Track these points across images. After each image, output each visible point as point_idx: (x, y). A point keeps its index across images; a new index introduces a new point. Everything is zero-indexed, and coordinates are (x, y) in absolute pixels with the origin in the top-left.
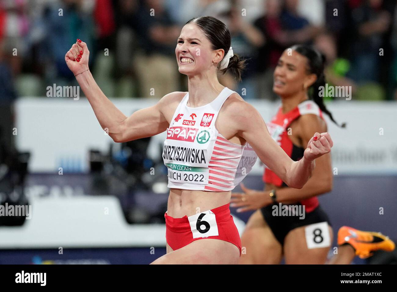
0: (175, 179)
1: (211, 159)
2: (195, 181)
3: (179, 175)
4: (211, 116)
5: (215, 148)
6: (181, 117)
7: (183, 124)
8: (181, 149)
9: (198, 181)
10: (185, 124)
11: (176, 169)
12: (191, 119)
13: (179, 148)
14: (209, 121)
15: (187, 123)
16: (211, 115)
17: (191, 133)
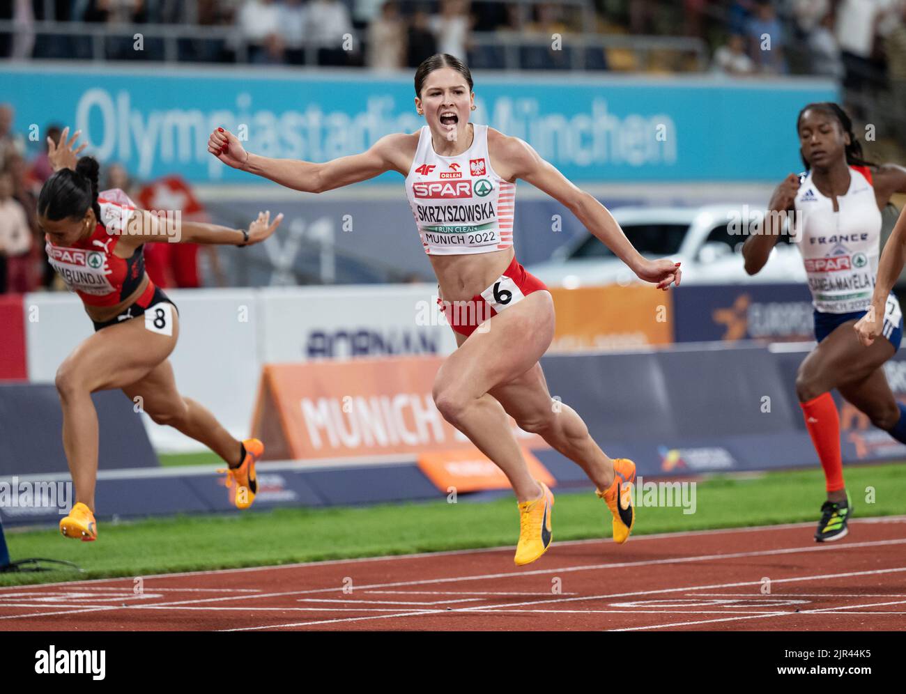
0: (456, 243)
2: (485, 241)
3: (461, 238)
4: (482, 162)
6: (431, 169)
7: (441, 178)
8: (454, 208)
9: (488, 241)
10: (445, 178)
11: (454, 232)
12: (451, 170)
13: (449, 207)
14: (482, 168)
15: (447, 176)
16: (479, 160)
17: (461, 187)
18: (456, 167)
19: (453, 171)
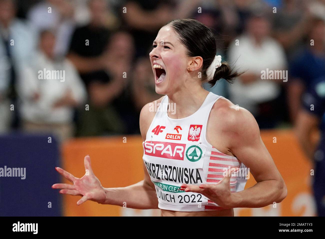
0: (169, 201)
1: (208, 177)
2: (192, 202)
3: (172, 197)
4: (199, 128)
5: (211, 164)
6: (162, 129)
7: (166, 138)
8: (169, 168)
9: (195, 202)
10: (169, 139)
11: (168, 191)
12: (175, 132)
13: (166, 166)
14: (198, 134)
15: (171, 137)
16: (198, 126)
17: (178, 149)
18: (179, 129)
19: (176, 133)
